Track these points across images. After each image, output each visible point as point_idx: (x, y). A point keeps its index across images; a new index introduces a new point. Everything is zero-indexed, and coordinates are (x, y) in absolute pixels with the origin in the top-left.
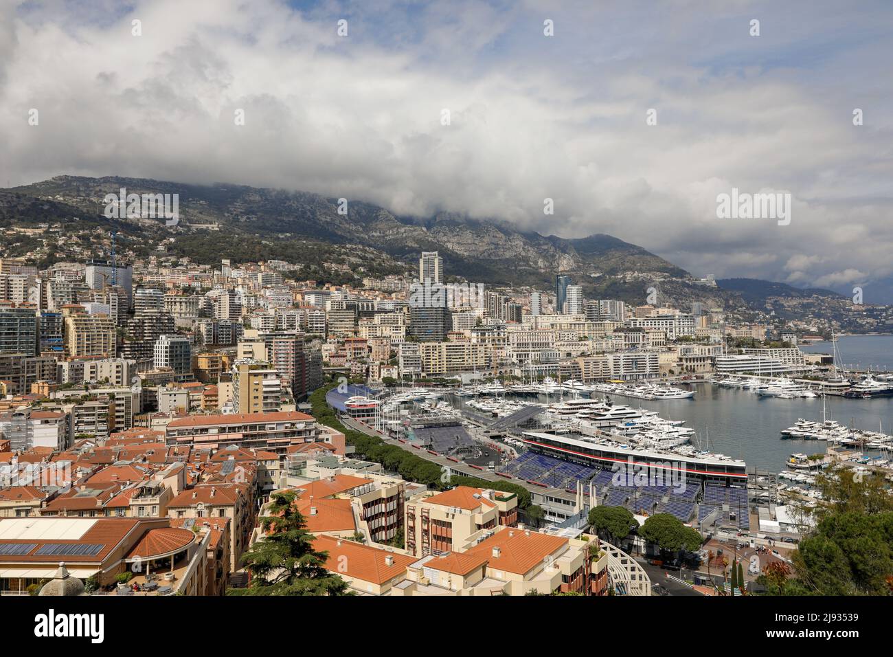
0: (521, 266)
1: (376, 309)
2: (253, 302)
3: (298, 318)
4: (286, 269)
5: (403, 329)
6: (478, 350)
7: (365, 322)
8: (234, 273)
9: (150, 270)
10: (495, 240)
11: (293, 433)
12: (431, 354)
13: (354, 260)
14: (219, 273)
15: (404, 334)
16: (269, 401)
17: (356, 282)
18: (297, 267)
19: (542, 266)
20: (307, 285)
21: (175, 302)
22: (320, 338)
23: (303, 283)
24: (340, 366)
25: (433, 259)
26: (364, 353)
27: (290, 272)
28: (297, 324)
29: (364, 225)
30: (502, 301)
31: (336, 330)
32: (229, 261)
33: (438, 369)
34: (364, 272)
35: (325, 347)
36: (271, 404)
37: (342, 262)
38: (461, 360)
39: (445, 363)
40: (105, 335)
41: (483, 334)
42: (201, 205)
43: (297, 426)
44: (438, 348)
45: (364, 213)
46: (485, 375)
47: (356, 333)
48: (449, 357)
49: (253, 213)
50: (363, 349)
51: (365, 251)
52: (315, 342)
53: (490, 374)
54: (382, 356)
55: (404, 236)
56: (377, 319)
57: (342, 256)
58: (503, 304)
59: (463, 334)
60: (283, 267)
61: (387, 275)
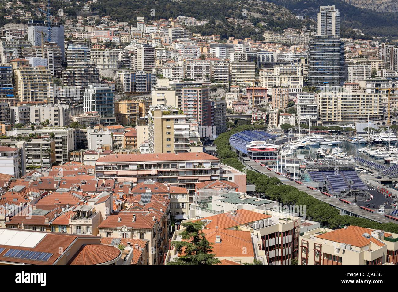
1: (275, 61)
2: (164, 55)
3: (204, 69)
4: (193, 24)
5: (301, 80)
6: (373, 100)
7: (266, 73)
8: (148, 29)
9: (78, 28)
11: (201, 172)
12: (327, 103)
13: (255, 15)
14: (135, 29)
15: (302, 84)
16: (180, 143)
17: (257, 36)
18: (203, 22)
20: (212, 39)
21: (99, 56)
22: (225, 87)
23: (209, 37)
24: (242, 113)
25: (330, 13)
26: (265, 102)
27: (197, 27)
28: (204, 74)
31: (239, 80)
32: (143, 18)
33: (333, 118)
34: (264, 26)
35: (229, 95)
36: (182, 145)
38: (355, 110)
39: (340, 112)
40: (45, 84)
41: (378, 85)
43: (204, 165)
44: (333, 98)
46: (378, 124)
47: (257, 83)
48: (344, 106)
50: (263, 98)
51: (266, 6)
52: (220, 91)
53: (384, 123)
54: (280, 105)
56: (276, 70)
59: (358, 85)
60: (191, 22)
61: (286, 29)
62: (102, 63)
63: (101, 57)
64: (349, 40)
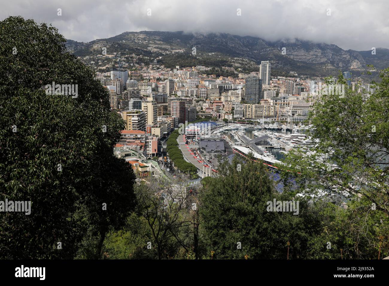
0: (329, 66)
1: (233, 88)
2: (181, 85)
3: (195, 92)
4: (204, 70)
5: (241, 98)
6: (271, 108)
7: (224, 94)
8: (179, 72)
9: (149, 71)
10: (316, 53)
11: (137, 138)
12: (247, 109)
13: (237, 65)
14: (172, 72)
15: (241, 100)
16: (134, 126)
17: (235, 75)
18: (209, 69)
19: (341, 66)
20: (212, 77)
23: (210, 76)
24: (209, 113)
25: (266, 64)
26: (221, 108)
27: (206, 71)
28: (195, 94)
29: (250, 47)
30: (295, 85)
31: (211, 97)
32: (179, 67)
33: (250, 116)
34: (241, 71)
35: (204, 104)
36: (135, 127)
37: (230, 66)
38: (262, 113)
39: (254, 114)
40: (113, 98)
41: (276, 101)
42: (178, 41)
43: (138, 136)
44: (251, 107)
45: (251, 42)
46: (272, 120)
47: (220, 99)
48: (256, 111)
49: (199, 44)
50: (221, 106)
51: (243, 61)
52: (201, 102)
53: (275, 120)
54: (228, 109)
55: (269, 52)
56: (230, 92)
57: (232, 63)
58: (294, 87)
59: (267, 101)
60: (203, 68)
61: (252, 72)
62: (144, 88)
63: (144, 86)
64: (283, 78)
